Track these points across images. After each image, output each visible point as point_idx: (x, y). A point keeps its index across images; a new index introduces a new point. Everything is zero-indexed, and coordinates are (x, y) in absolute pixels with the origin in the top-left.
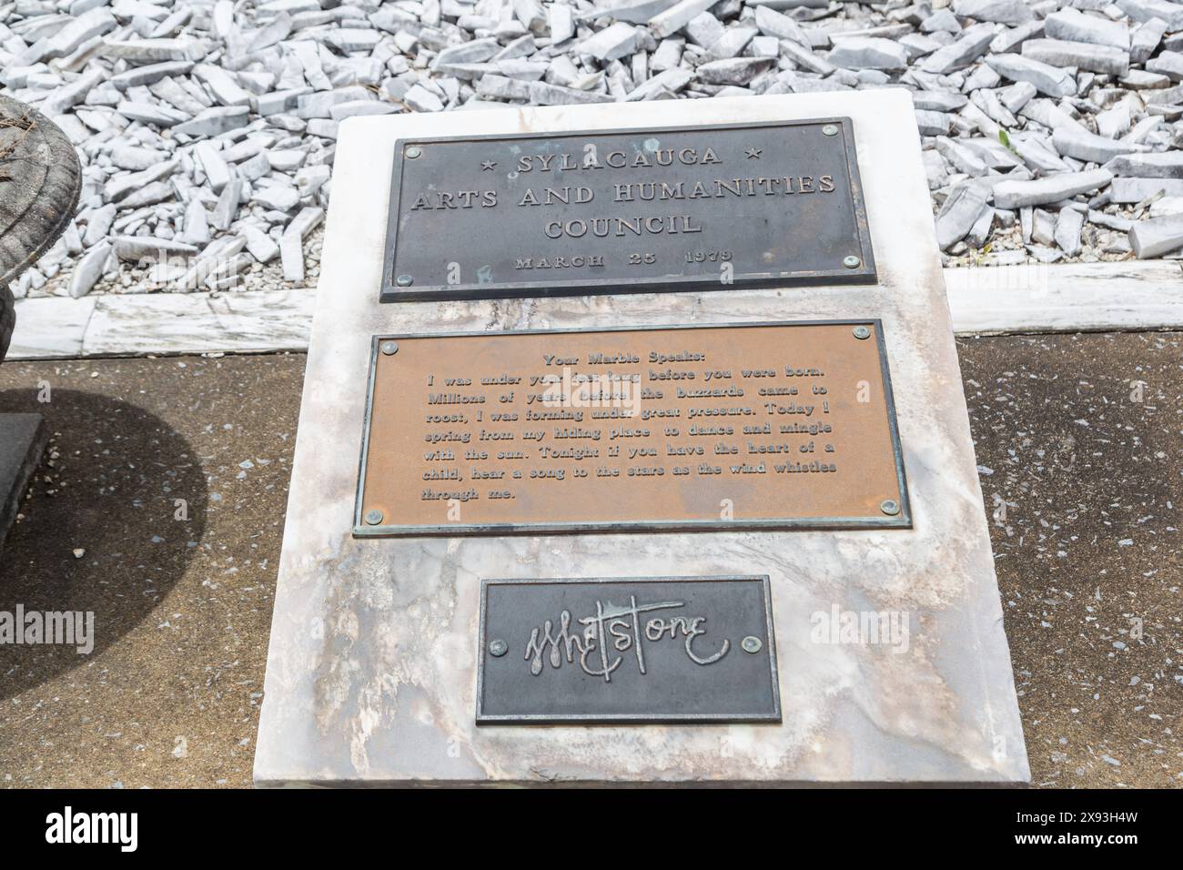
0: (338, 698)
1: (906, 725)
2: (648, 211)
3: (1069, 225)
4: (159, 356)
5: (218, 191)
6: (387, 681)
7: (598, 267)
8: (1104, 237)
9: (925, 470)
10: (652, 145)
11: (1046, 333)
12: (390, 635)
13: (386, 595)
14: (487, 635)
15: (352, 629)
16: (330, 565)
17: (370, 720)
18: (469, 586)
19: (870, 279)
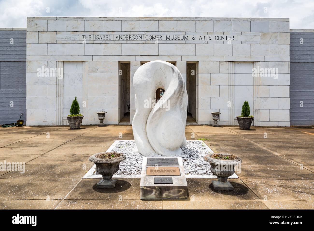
0: (145, 183)
1: (180, 184)
2: (164, 162)
3: (194, 173)
4: (125, 178)
5: (129, 169)
6: (148, 182)
7: (161, 164)
8: (197, 174)
9: (182, 173)
10: (164, 159)
11: (192, 178)
12: (148, 180)
13: (148, 179)
14: (155, 180)
15: (146, 180)
16: (144, 177)
17: (147, 184)
18: (154, 178)
19: (178, 165)
